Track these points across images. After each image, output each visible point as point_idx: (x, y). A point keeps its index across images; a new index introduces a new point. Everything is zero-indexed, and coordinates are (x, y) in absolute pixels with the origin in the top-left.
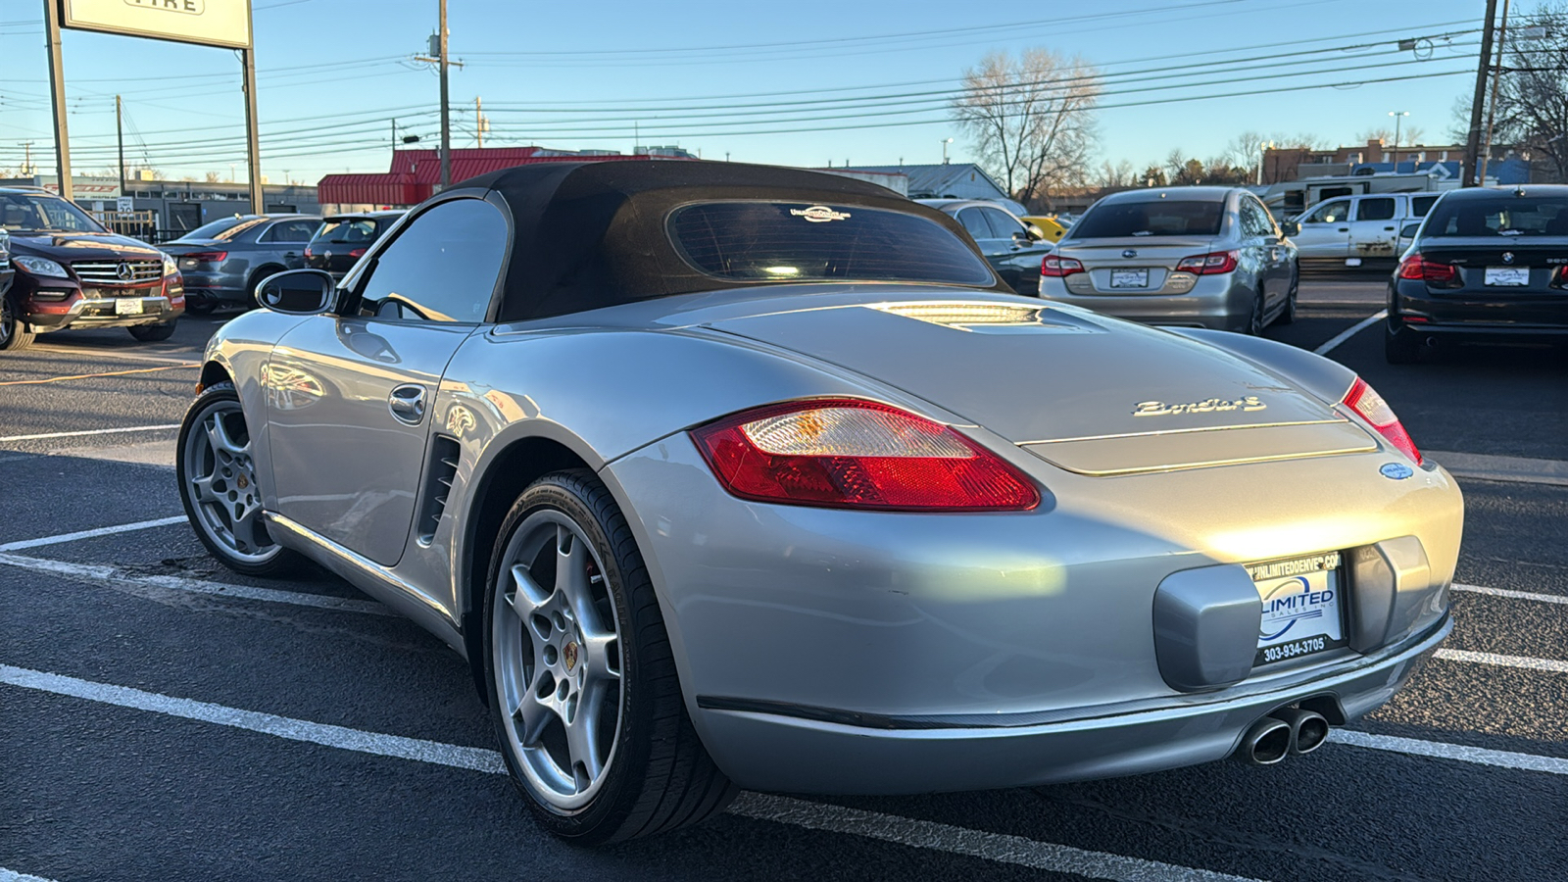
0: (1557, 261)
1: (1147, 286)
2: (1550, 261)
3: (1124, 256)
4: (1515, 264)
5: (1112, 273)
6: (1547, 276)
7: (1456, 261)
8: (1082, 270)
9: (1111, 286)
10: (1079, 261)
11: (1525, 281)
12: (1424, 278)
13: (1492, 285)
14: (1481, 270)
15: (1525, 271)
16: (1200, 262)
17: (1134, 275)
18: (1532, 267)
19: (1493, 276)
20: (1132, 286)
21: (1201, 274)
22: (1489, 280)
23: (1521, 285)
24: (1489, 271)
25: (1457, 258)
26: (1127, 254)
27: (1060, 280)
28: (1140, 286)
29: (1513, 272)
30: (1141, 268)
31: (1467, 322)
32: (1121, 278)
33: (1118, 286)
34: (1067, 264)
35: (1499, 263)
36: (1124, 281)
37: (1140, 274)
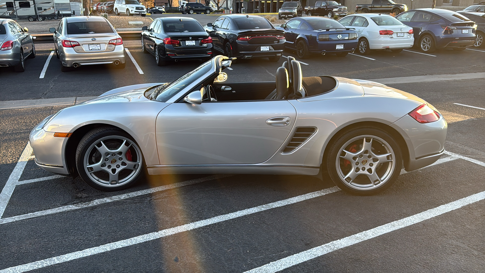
0: (201, 39)
1: (100, 49)
2: (199, 39)
3: (92, 40)
4: (192, 40)
5: (89, 45)
6: (199, 42)
7: (179, 39)
8: (79, 45)
9: (89, 50)
10: (78, 42)
11: (194, 44)
12: (172, 44)
13: (188, 45)
14: (184, 41)
15: (194, 41)
16: (115, 41)
17: (96, 46)
18: (195, 40)
19: (188, 43)
20: (96, 49)
21: (115, 45)
22: (187, 44)
23: (194, 45)
24: (186, 42)
25: (180, 39)
26: (93, 39)
27: (72, 48)
28: (98, 49)
29: (191, 42)
30: (98, 44)
31: (182, 55)
32: (91, 47)
33: (92, 50)
34: (73, 43)
35: (189, 40)
36: (93, 48)
37: (98, 46)
